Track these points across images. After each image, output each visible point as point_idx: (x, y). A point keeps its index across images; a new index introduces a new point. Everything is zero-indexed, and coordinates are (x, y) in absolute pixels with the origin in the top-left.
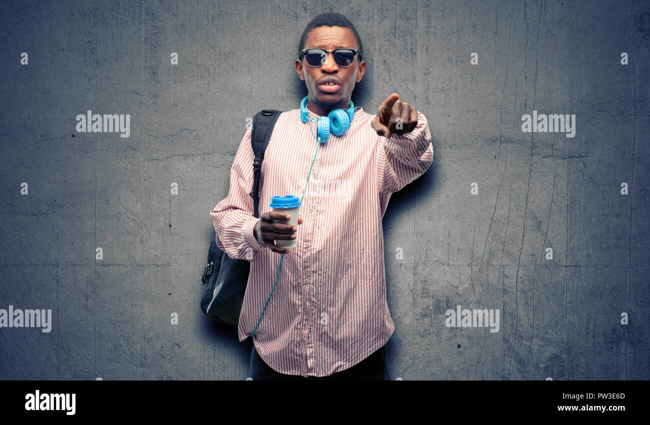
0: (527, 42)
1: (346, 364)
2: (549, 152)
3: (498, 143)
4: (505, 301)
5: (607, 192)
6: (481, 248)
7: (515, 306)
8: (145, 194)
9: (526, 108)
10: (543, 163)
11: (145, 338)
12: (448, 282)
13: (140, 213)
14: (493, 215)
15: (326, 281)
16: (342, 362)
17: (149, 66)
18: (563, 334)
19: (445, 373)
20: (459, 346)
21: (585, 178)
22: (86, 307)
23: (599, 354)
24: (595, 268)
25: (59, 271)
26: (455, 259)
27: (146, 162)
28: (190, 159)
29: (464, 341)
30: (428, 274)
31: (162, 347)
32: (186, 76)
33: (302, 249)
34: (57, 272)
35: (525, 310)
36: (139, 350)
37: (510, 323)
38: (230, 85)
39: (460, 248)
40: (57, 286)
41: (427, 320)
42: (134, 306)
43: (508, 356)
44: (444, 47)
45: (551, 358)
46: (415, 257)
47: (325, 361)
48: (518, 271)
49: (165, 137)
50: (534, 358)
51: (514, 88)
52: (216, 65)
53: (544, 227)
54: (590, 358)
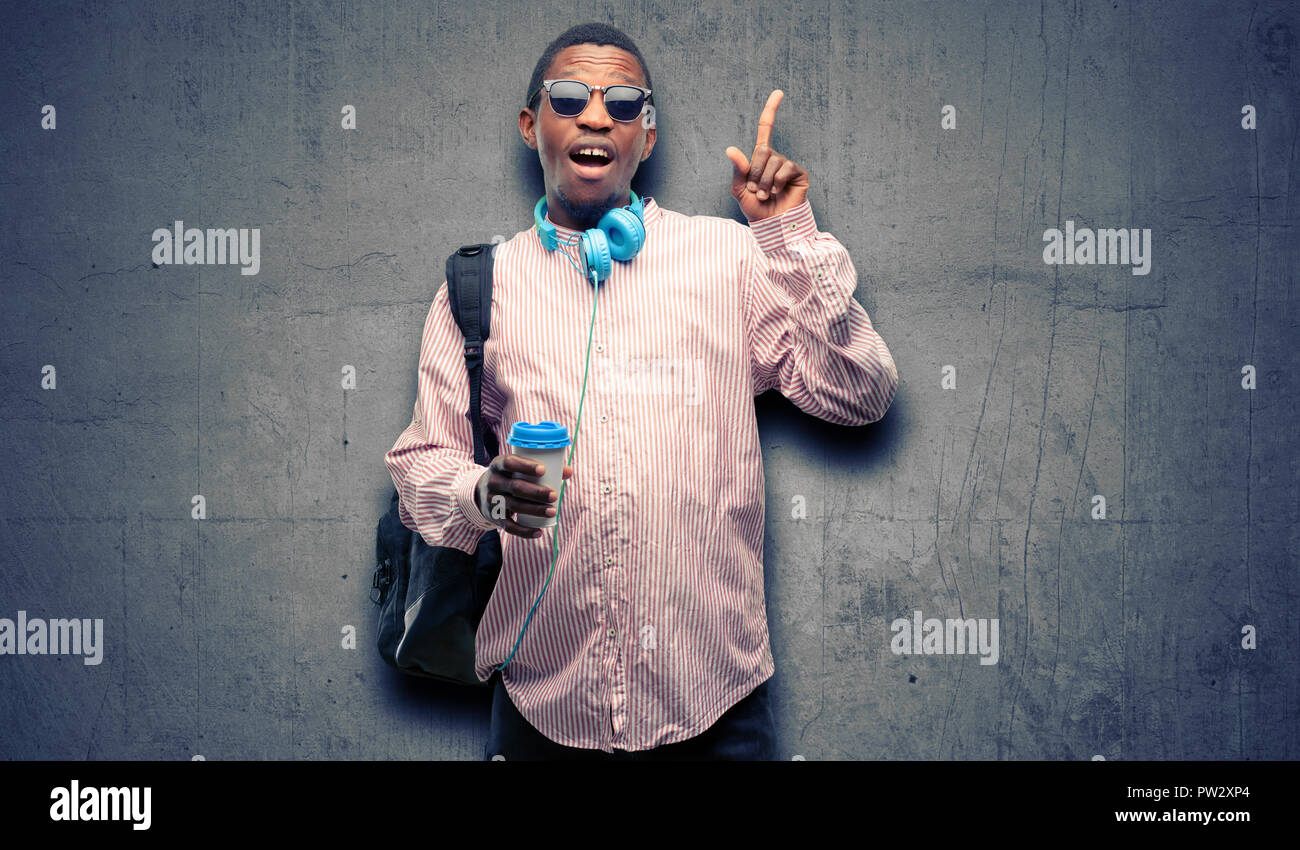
0: (1046, 82)
1: (683, 731)
2: (1089, 298)
3: (990, 281)
4: (1003, 590)
5: (1204, 377)
6: (955, 486)
7: (1023, 602)
8: (297, 381)
9: (1043, 211)
10: (1076, 318)
11: (296, 663)
12: (891, 554)
13: (286, 418)
14: (980, 421)
15: (646, 560)
16: (676, 726)
17: (303, 129)
18: (1118, 657)
19: (884, 731)
20: (913, 679)
21: (1161, 348)
22: (180, 602)
23: (1188, 694)
24: (1179, 525)
25: (127, 532)
26: (905, 508)
27: (299, 319)
28: (384, 311)
29: (922, 668)
30: (852, 538)
31: (330, 681)
32: (376, 149)
33: (597, 498)
34: (124, 533)
35: (1042, 608)
36: (284, 686)
37: (1013, 634)
38: (464, 166)
39: (915, 485)
40: (124, 560)
41: (849, 629)
42: (275, 601)
43: (1008, 698)
44: (882, 92)
45: (1092, 703)
46: (826, 504)
47: (641, 721)
48: (1028, 532)
49: (336, 268)
50: (1060, 702)
51: (1020, 173)
52: (435, 127)
53: (1079, 444)
54: (1171, 703)
